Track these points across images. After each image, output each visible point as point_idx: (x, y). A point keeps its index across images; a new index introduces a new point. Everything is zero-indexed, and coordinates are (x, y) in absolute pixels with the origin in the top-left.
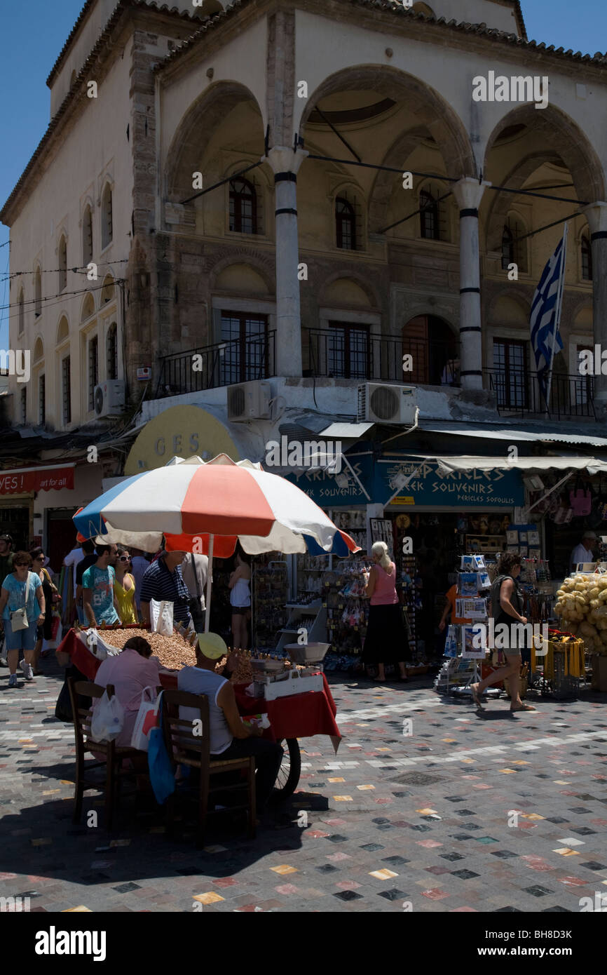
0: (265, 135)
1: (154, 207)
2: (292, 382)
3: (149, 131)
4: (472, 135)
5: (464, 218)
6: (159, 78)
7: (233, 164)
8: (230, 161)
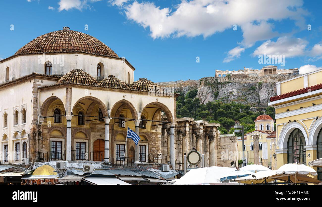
0: (65, 112)
1: (38, 118)
2: (69, 162)
3: (37, 101)
4: (108, 109)
5: (106, 125)
6: (39, 90)
7: (55, 107)
8: (55, 106)
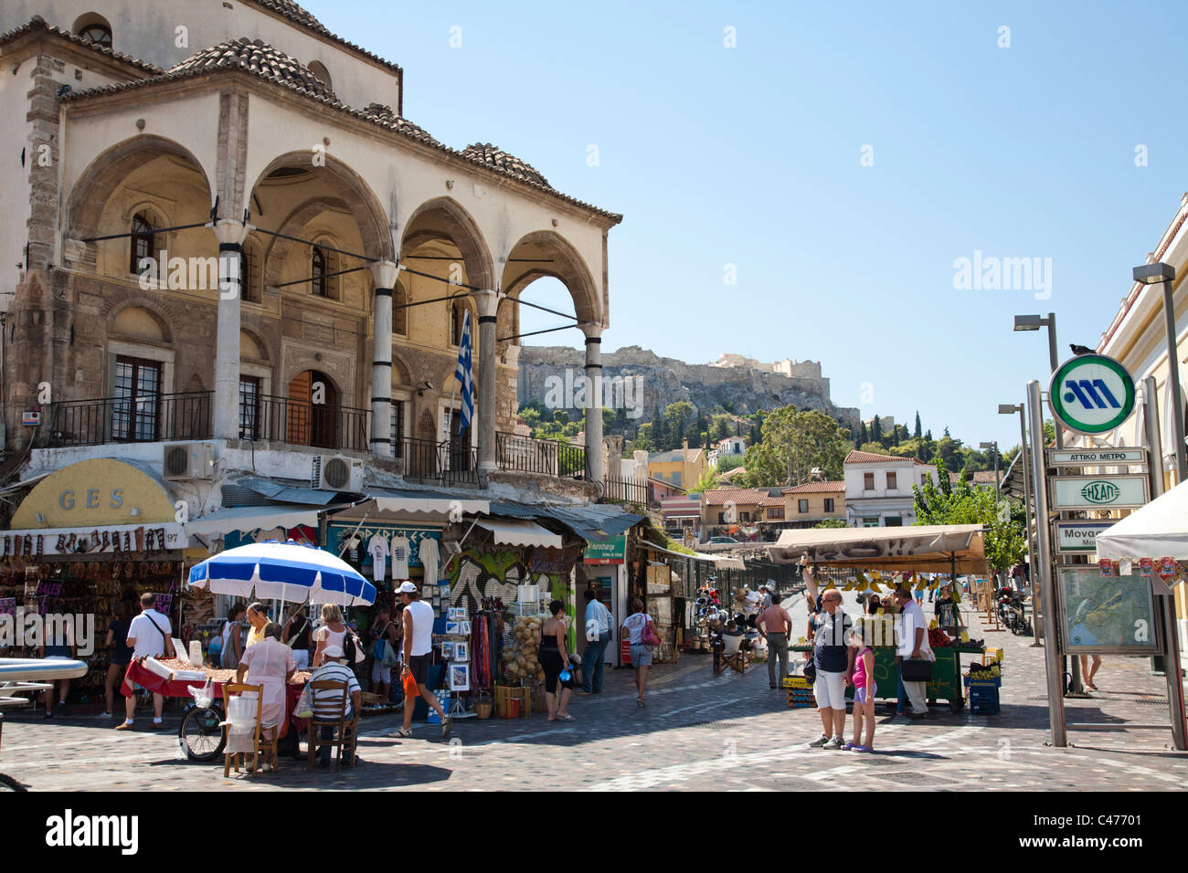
0: (214, 206)
1: (53, 242)
2: (232, 444)
4: (392, 222)
5: (380, 297)
6: (66, 108)
7: (137, 204)
8: (133, 201)
